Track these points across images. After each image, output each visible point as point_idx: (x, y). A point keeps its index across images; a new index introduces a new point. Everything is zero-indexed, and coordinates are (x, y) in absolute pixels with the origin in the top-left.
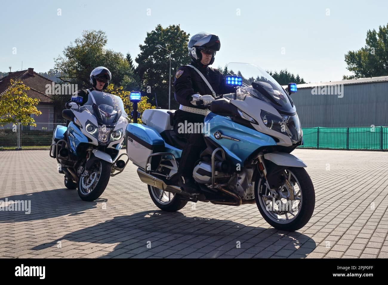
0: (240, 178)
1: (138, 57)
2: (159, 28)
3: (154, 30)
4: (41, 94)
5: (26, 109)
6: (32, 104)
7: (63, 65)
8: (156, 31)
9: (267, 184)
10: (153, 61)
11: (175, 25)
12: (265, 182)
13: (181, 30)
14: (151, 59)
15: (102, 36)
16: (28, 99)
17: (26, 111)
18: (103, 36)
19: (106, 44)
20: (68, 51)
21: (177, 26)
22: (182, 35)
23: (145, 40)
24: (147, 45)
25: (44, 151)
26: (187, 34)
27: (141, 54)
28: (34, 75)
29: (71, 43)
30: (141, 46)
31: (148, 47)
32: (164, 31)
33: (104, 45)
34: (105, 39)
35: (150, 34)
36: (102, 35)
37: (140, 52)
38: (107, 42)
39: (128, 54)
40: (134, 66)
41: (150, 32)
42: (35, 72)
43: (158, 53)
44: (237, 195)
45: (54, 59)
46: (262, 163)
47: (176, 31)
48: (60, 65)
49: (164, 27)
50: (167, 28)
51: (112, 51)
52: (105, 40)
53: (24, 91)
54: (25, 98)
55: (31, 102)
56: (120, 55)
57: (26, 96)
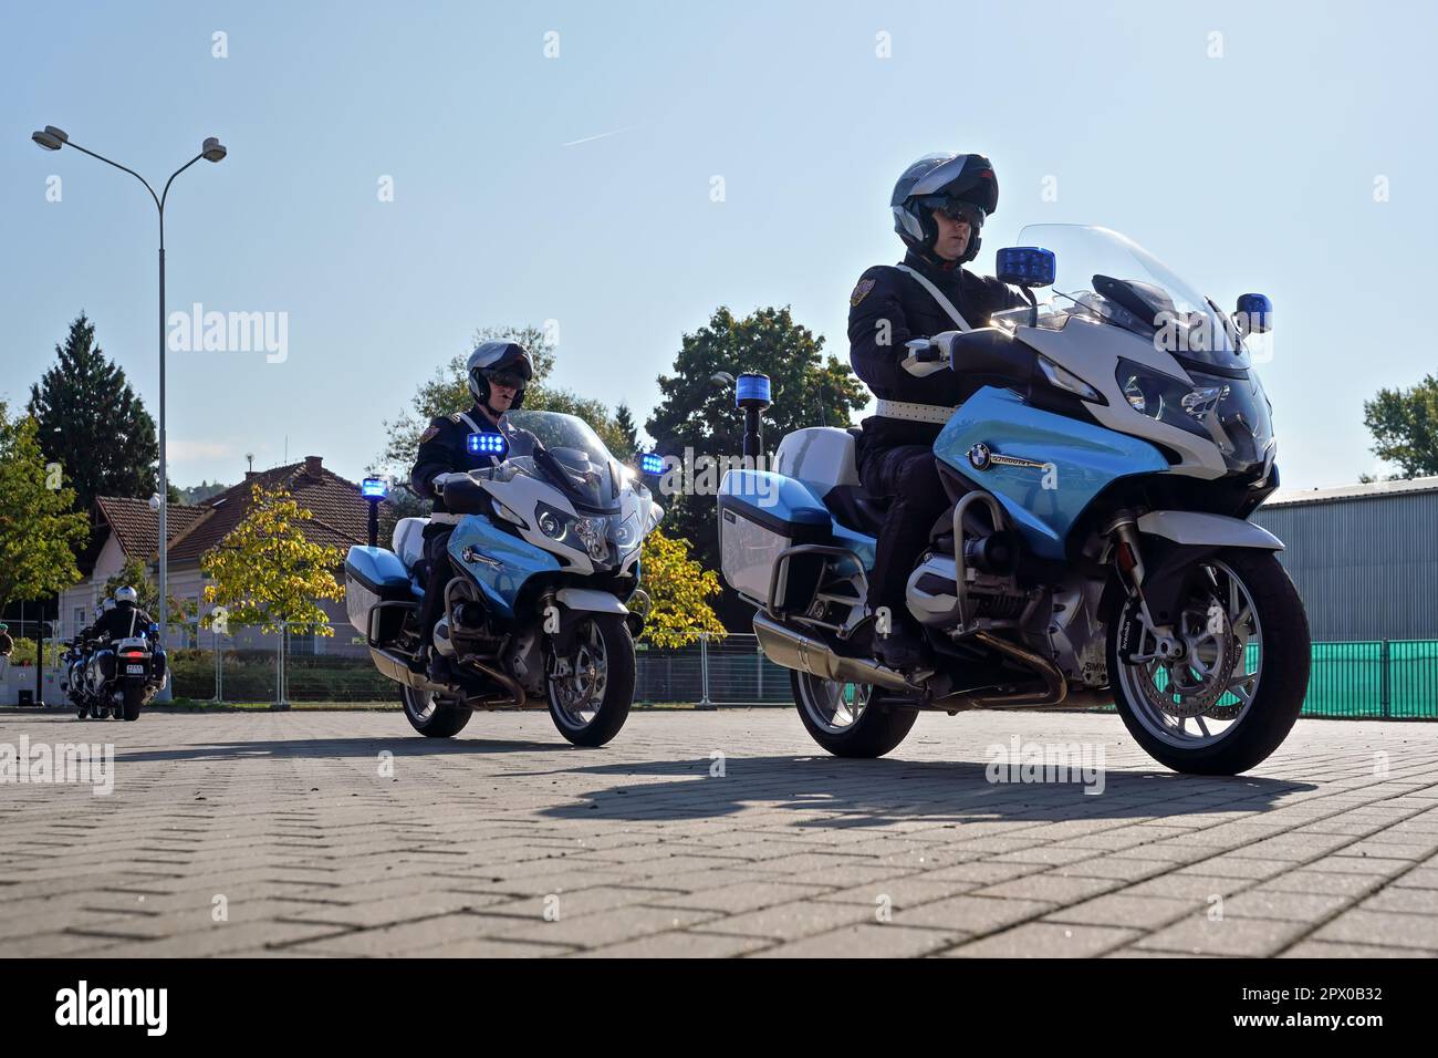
0: (1060, 608)
1: (654, 417)
2: (723, 319)
3: (707, 325)
4: (348, 538)
5: (300, 579)
6: (321, 567)
7: (415, 445)
8: (710, 329)
9: (1145, 616)
10: (705, 429)
11: (775, 310)
12: (1141, 611)
13: (795, 323)
14: (698, 423)
15: (536, 348)
16: (308, 548)
17: (301, 588)
18: (540, 347)
19: (549, 373)
20: (430, 398)
21: (782, 311)
22: (797, 340)
23: (676, 361)
24: (684, 377)
25: (361, 714)
26: (815, 338)
27: (663, 408)
28: (325, 479)
29: (440, 372)
30: (662, 381)
31: (685, 381)
32: (737, 328)
33: (544, 375)
34: (544, 357)
35: (693, 341)
36: (536, 343)
37: (660, 399)
38: (553, 366)
39: (621, 409)
40: (641, 445)
41: (692, 333)
42: (326, 471)
43: (721, 404)
44: (1051, 662)
45: (385, 424)
46: (1128, 544)
47: (777, 326)
48: (404, 444)
49: (739, 316)
50: (749, 319)
51: (571, 395)
52: (545, 361)
53: (294, 522)
54: (300, 546)
55: (316, 560)
56: (595, 407)
57: (300, 537)
